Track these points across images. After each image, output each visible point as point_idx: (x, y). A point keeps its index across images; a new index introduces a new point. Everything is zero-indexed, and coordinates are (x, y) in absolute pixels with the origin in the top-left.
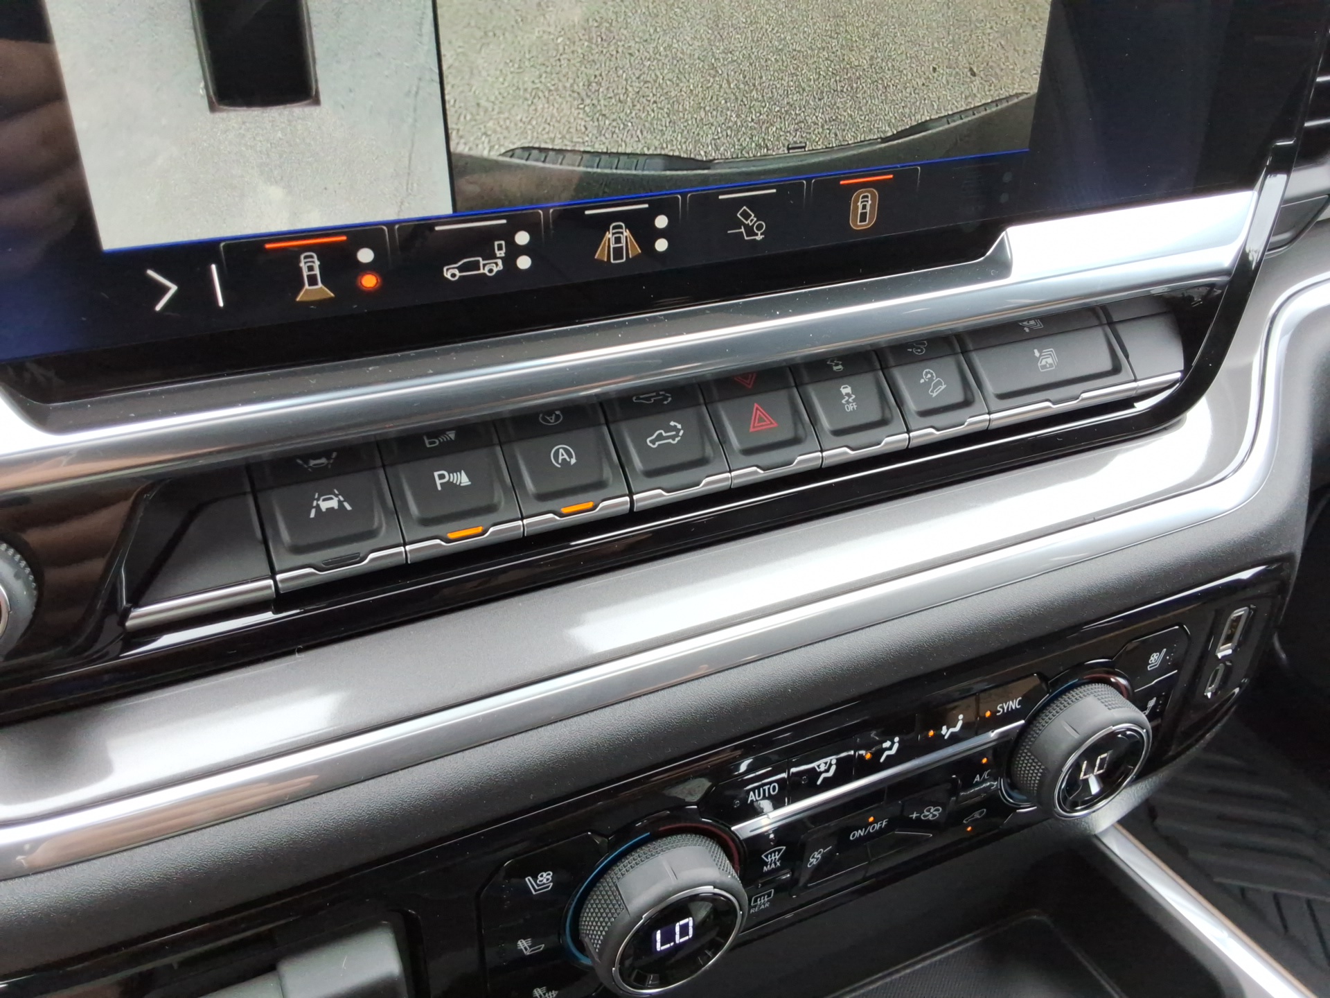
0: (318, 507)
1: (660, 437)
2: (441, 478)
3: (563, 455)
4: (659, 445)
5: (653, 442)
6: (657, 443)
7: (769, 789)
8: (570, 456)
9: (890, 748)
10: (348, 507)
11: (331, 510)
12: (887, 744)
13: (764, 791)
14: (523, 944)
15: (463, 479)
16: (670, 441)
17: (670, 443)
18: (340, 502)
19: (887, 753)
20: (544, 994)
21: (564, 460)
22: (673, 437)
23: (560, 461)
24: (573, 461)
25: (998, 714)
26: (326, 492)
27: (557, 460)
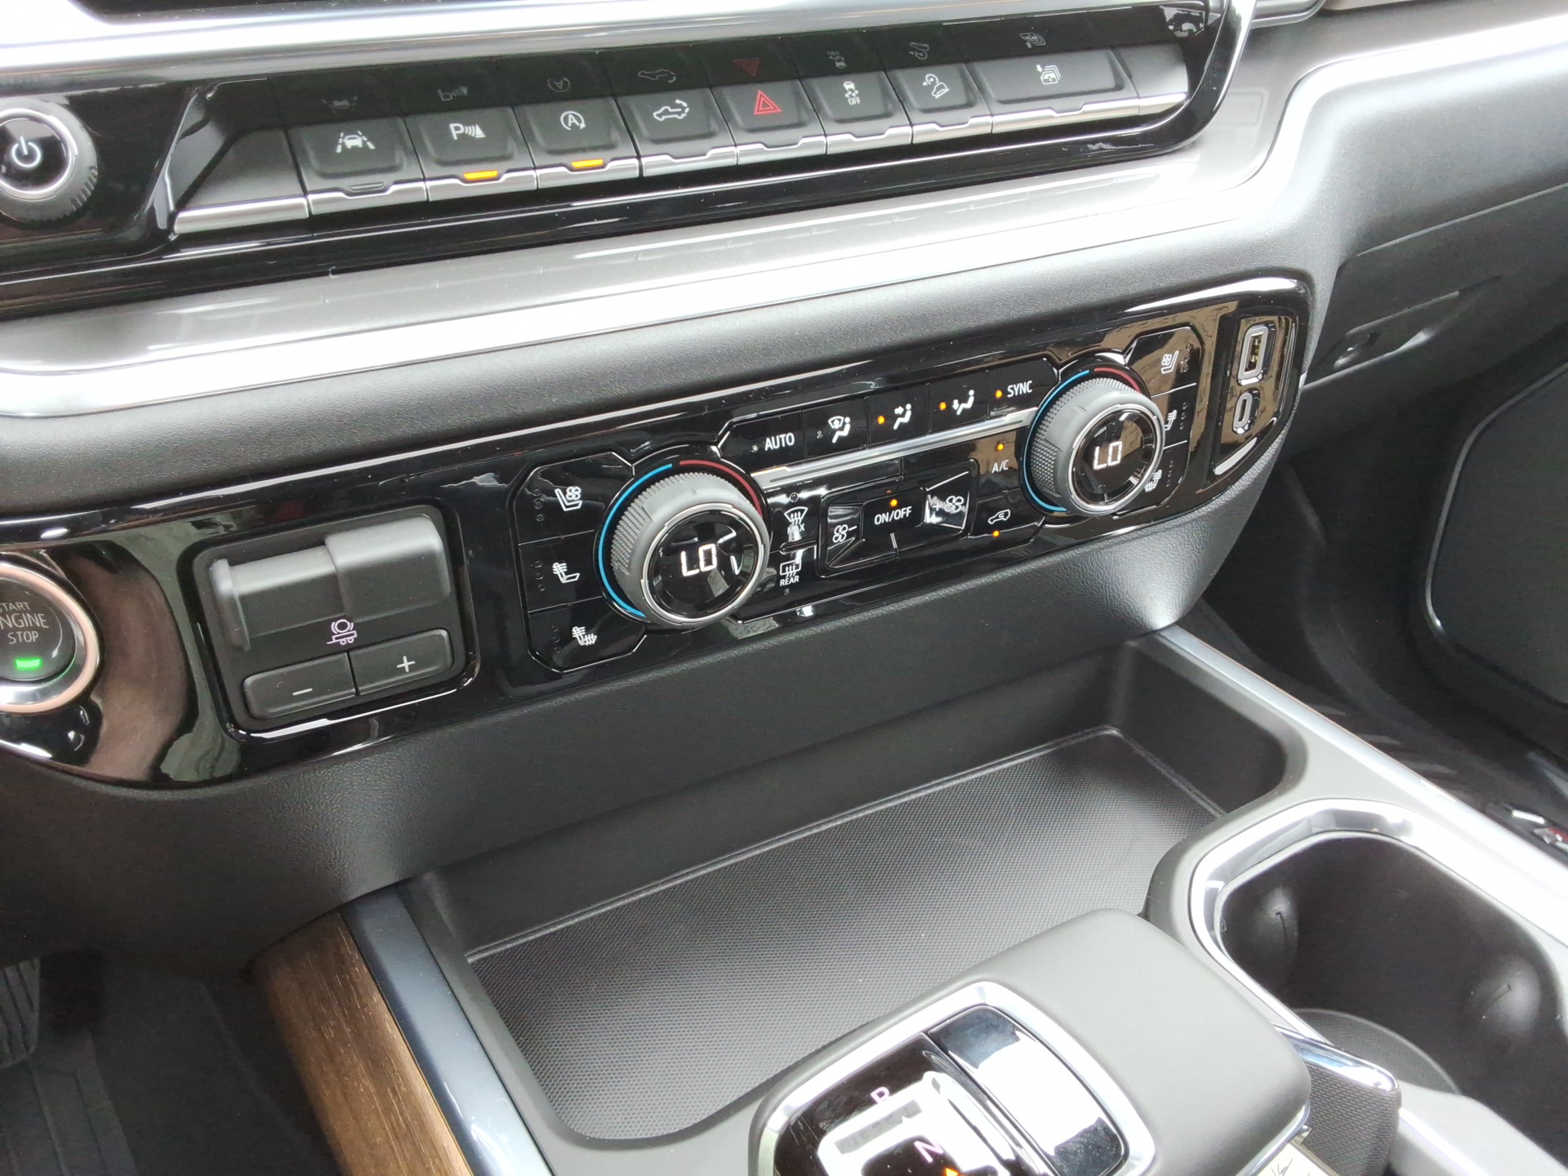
0: (343, 145)
1: (666, 112)
2: (456, 129)
3: (572, 120)
4: (666, 119)
5: (660, 116)
6: (664, 118)
7: (785, 438)
8: (580, 121)
9: (903, 415)
10: (371, 146)
11: (355, 148)
12: (899, 410)
13: (780, 439)
14: (559, 569)
15: (477, 132)
16: (677, 116)
17: (676, 118)
18: (364, 142)
19: (899, 420)
20: (584, 636)
21: (573, 124)
22: (679, 113)
23: (570, 125)
24: (583, 126)
25: (1009, 396)
26: (350, 132)
27: (566, 123)
